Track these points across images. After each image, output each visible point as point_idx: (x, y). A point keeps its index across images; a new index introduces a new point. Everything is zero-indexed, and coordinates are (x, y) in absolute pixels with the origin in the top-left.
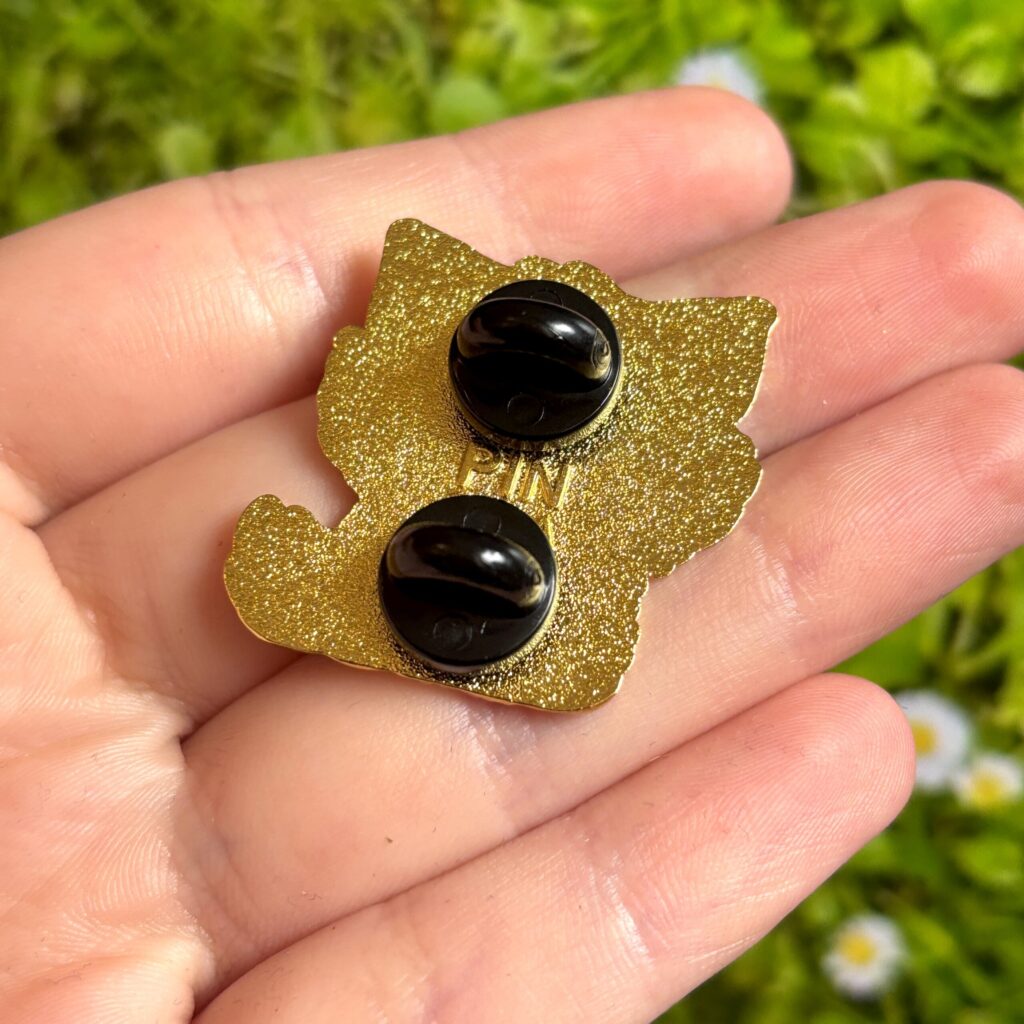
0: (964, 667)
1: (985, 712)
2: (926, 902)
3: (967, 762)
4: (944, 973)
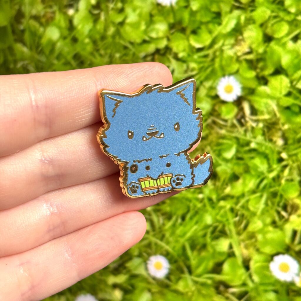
0: (297, 248)
3: (298, 274)
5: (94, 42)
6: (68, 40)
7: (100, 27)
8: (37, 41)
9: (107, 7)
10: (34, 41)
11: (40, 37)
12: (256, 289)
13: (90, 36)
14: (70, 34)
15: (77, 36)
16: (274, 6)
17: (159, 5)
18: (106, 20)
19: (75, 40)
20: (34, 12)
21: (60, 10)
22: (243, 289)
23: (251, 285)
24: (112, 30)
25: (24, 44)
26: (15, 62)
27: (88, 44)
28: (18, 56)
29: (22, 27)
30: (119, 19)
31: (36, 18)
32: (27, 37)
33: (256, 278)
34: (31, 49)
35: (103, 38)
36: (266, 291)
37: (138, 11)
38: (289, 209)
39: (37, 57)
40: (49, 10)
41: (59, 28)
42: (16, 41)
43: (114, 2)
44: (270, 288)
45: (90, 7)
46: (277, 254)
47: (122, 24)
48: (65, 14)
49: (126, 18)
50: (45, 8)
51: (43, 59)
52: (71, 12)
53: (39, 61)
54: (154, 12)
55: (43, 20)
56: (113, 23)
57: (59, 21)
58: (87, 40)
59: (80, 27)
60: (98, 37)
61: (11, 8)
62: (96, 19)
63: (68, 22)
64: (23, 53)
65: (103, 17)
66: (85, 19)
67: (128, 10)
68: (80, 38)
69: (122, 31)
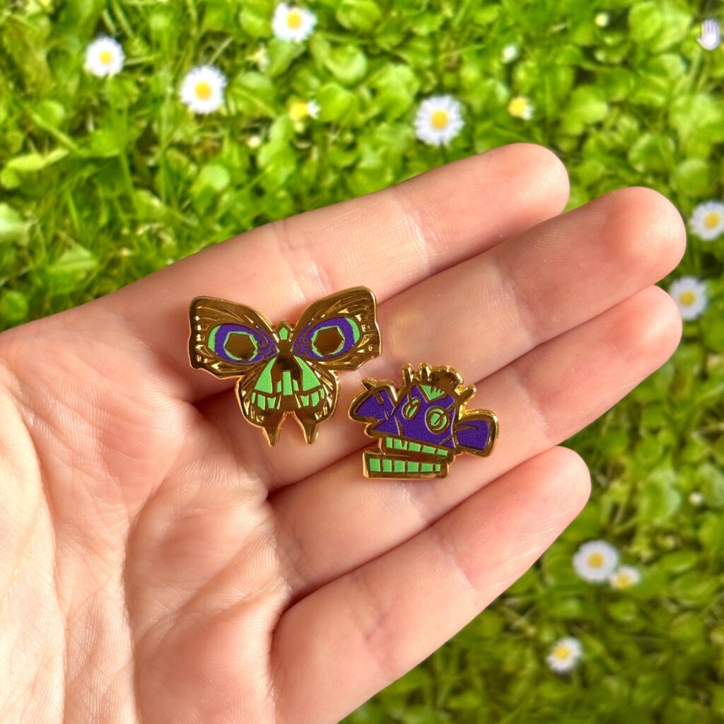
0: (618, 530)
1: (625, 548)
2: (594, 631)
3: (616, 570)
4: (599, 661)
5: (297, 198)
6: (246, 191)
7: (309, 171)
8: (181, 188)
9: (325, 139)
10: (176, 188)
11: (189, 183)
12: (549, 597)
13: (288, 187)
14: (249, 181)
15: (264, 184)
16: (612, 160)
17: (419, 142)
18: (321, 160)
19: (259, 192)
20: (179, 136)
21: (232, 136)
22: (528, 598)
23: (541, 591)
24: (331, 179)
25: (155, 193)
26: (134, 225)
27: (284, 200)
28: (141, 214)
29: (151, 162)
30: (346, 160)
31: (182, 147)
32: (161, 179)
33: (551, 580)
34: (168, 202)
35: (314, 191)
36: (564, 598)
37: (381, 150)
38: (610, 472)
39: (180, 217)
40: (210, 135)
41: (230, 168)
42: (137, 186)
43: (339, 132)
44: (571, 593)
45: (291, 136)
46: (586, 541)
47: (351, 169)
48: (242, 144)
49: (358, 160)
50: (202, 130)
51: (193, 221)
52: (254, 142)
53: (184, 225)
54: (411, 154)
55: (197, 152)
56: (335, 168)
57: (230, 156)
58: (282, 194)
59: (269, 169)
60: (303, 189)
61: (130, 124)
62: (303, 158)
63: (246, 160)
64: (150, 208)
65: (315, 156)
66: (280, 156)
67: (364, 147)
68: (269, 189)
69: (350, 181)
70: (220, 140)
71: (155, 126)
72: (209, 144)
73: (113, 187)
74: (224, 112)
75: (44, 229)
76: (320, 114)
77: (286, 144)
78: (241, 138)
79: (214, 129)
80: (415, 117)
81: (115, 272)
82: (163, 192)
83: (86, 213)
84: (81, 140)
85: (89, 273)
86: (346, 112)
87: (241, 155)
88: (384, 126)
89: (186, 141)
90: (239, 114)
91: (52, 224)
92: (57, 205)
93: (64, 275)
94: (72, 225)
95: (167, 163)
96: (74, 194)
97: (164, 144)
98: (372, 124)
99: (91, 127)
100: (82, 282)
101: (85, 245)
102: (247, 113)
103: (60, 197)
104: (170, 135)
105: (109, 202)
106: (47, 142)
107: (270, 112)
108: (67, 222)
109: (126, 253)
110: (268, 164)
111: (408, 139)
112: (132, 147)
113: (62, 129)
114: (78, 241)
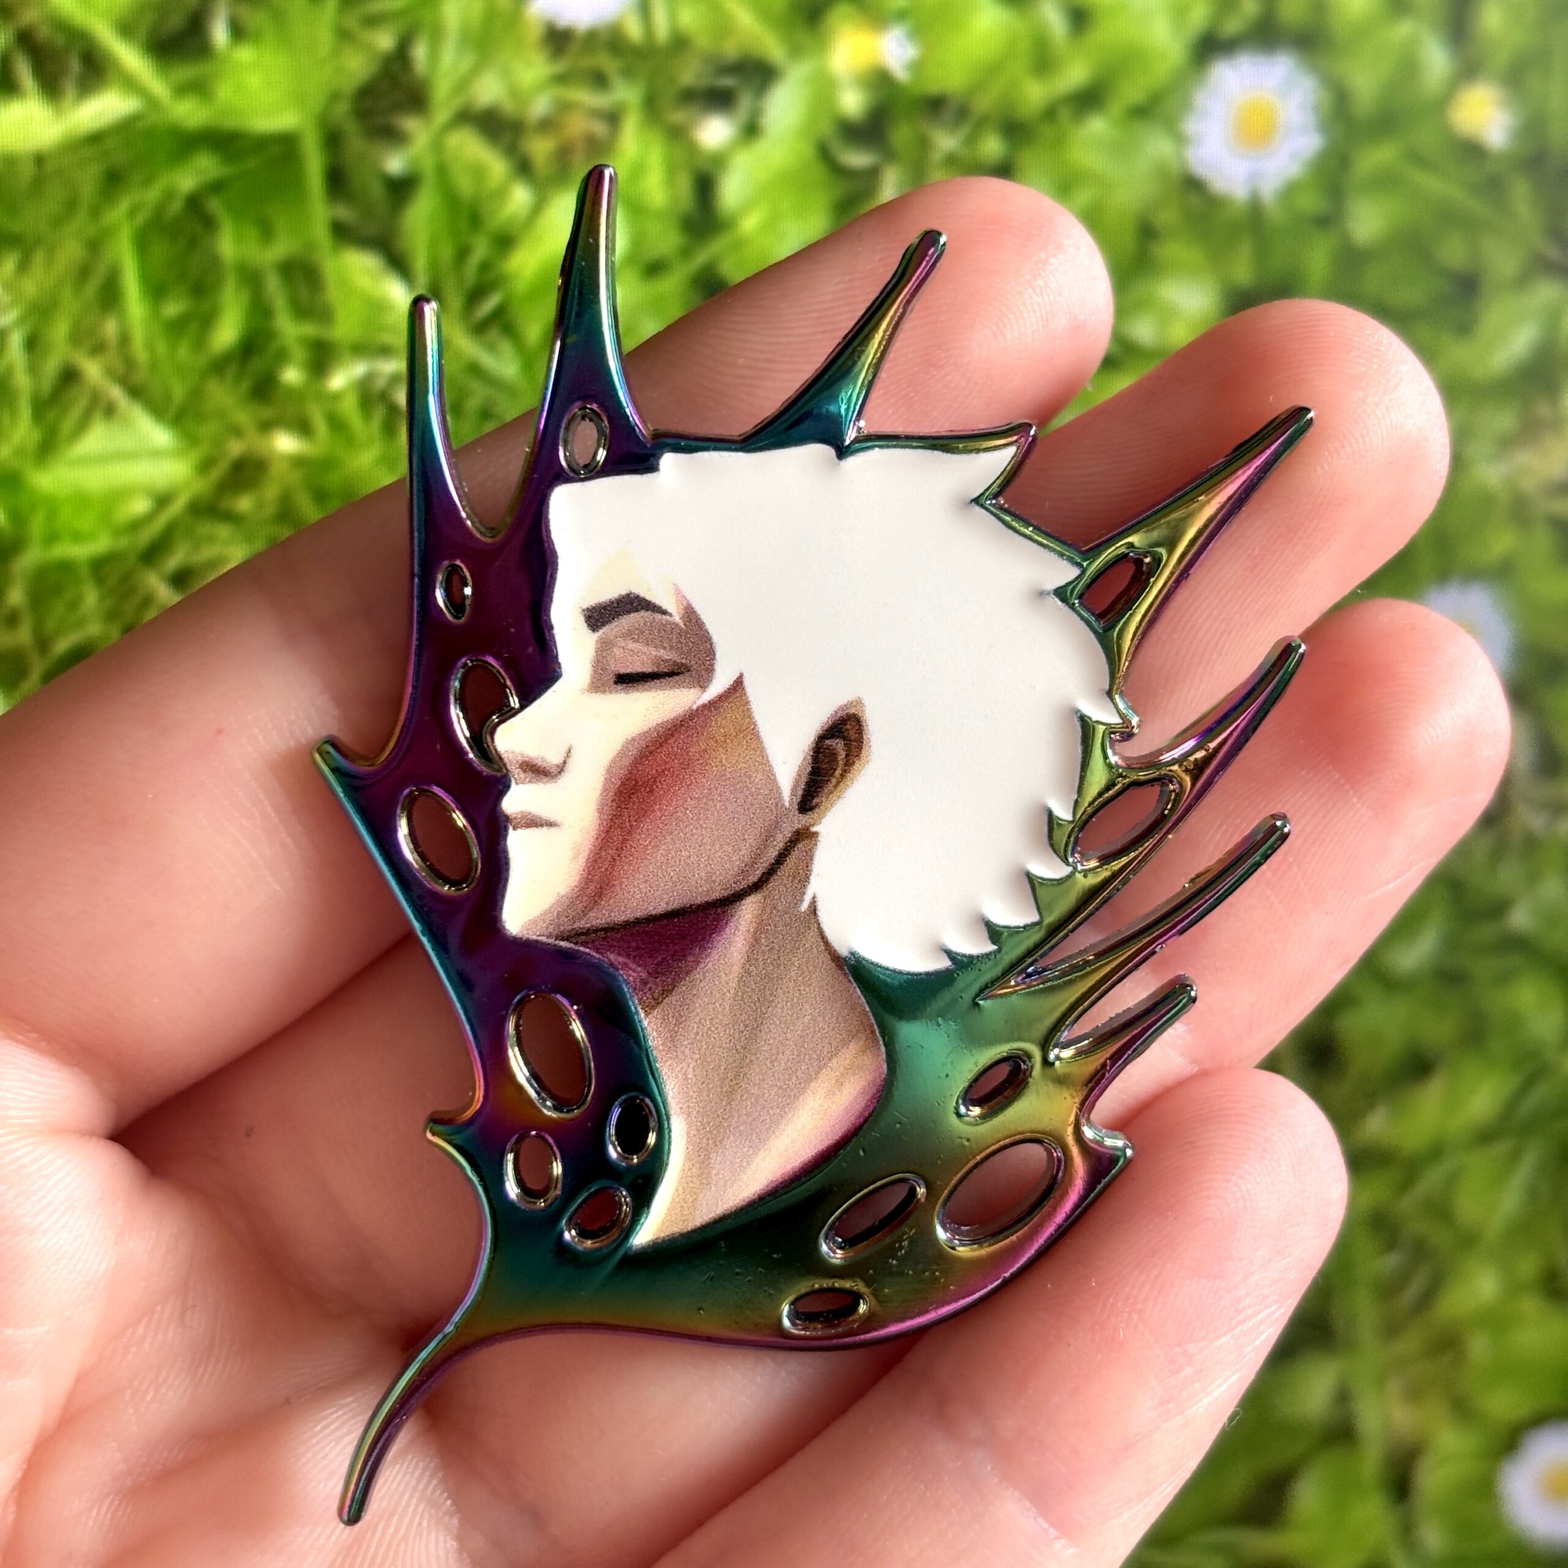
70: (613, 118)
71: (420, 52)
72: (578, 126)
73: (267, 232)
74: (634, 30)
75: (32, 344)
76: (916, 67)
77: (807, 151)
78: (678, 116)
79: (599, 80)
80: (1186, 106)
81: (244, 504)
82: (420, 264)
83: (173, 308)
84: (185, 72)
85: (162, 500)
86: (992, 70)
87: (671, 171)
88: (1097, 126)
89: (509, 107)
90: (680, 43)
91: (60, 331)
92: (83, 273)
93: (82, 500)
94: (125, 339)
95: (442, 171)
96: (142, 242)
97: (442, 113)
98: (1064, 115)
99: (220, 34)
100: (136, 525)
101: (158, 410)
102: (703, 41)
103: (95, 246)
104: (463, 84)
105: (251, 279)
106: (75, 65)
107: (772, 47)
108: (110, 328)
109: (285, 443)
110: (748, 206)
111: (1161, 172)
112: (342, 109)
113: (126, 29)
114: (136, 392)
